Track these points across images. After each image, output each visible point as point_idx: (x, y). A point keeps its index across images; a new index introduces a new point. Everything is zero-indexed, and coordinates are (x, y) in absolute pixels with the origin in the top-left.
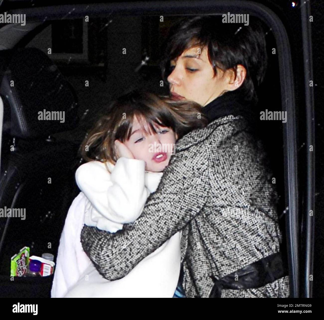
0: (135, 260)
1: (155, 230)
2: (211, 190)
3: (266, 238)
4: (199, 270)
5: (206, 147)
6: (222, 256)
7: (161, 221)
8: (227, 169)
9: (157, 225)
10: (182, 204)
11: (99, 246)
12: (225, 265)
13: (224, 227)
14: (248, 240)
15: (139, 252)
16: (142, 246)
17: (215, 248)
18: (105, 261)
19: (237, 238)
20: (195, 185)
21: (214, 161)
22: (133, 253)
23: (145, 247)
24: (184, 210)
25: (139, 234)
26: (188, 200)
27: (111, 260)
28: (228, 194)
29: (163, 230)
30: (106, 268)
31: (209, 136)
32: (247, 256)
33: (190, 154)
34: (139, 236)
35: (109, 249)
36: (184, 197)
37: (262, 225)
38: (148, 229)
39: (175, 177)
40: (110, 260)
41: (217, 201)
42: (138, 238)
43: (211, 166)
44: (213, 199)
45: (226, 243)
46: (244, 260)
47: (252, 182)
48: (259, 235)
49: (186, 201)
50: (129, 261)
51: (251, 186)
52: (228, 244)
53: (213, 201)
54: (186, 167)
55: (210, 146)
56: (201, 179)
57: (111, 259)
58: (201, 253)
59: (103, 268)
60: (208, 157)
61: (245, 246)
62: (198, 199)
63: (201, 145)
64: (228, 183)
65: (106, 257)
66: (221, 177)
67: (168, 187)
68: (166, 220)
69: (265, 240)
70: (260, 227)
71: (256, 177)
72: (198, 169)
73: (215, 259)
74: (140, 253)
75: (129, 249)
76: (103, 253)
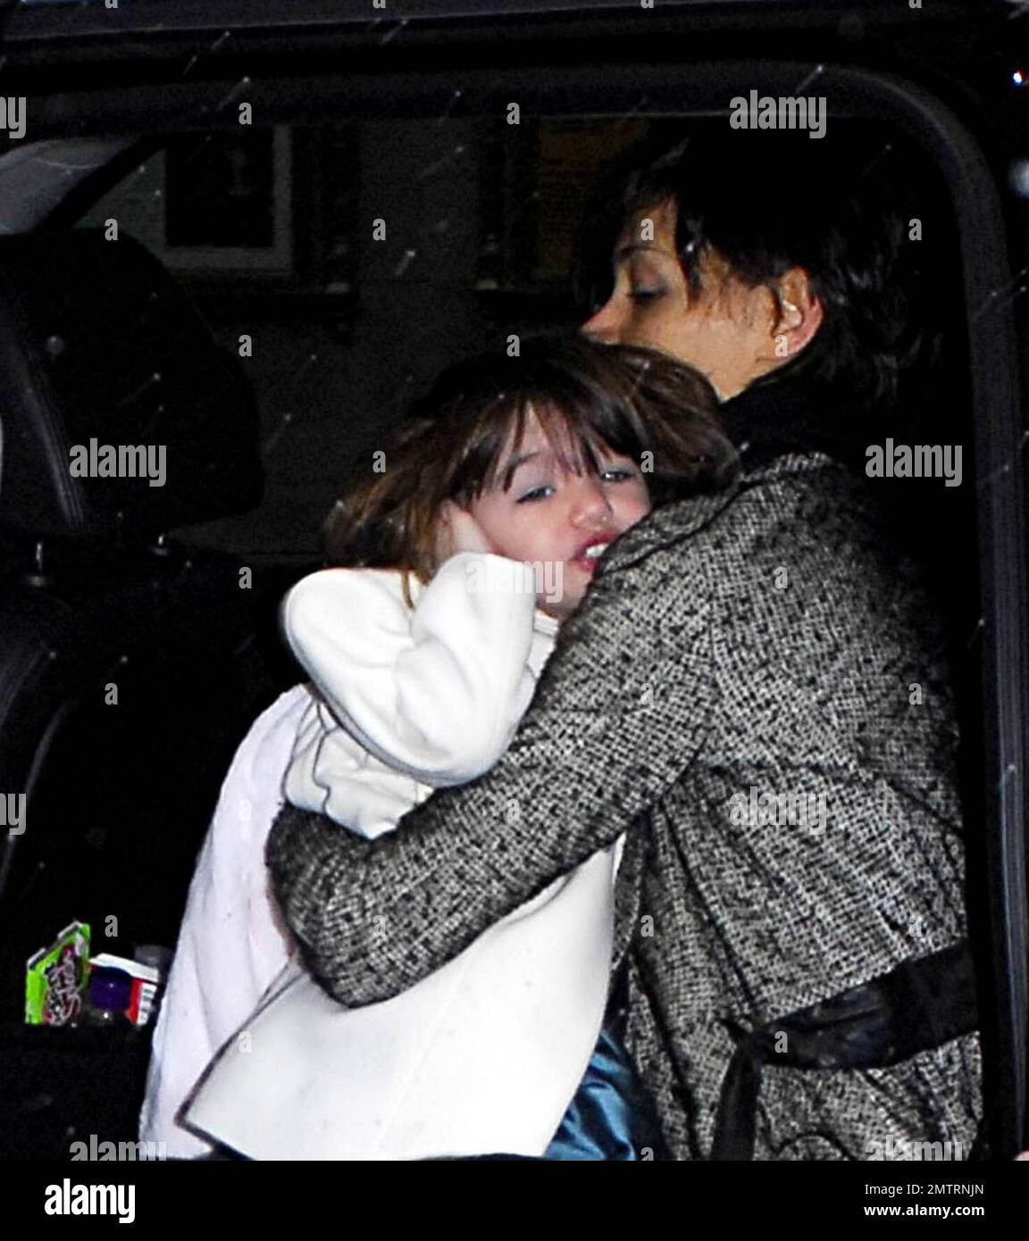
0: (441, 937)
1: (519, 834)
2: (721, 706)
3: (922, 883)
4: (682, 997)
5: (705, 555)
6: (766, 950)
7: (539, 802)
8: (777, 632)
9: (525, 814)
10: (614, 746)
11: (320, 882)
12: (775, 980)
13: (772, 845)
14: (857, 889)
15: (455, 909)
16: (469, 888)
17: (739, 918)
18: (335, 935)
19: (818, 882)
20: (662, 687)
21: (731, 604)
22: (435, 911)
23: (479, 893)
24: (623, 768)
25: (459, 844)
26: (637, 732)
27: (358, 933)
28: (781, 719)
29: (545, 833)
30: (338, 960)
31: (714, 519)
32: (852, 951)
33: (646, 579)
34: (459, 850)
35: (353, 893)
36: (623, 721)
37: (904, 838)
38: (492, 829)
39: (595, 655)
40: (353, 931)
41: (741, 745)
42: (456, 856)
43: (719, 621)
44: (728, 738)
45: (781, 901)
46: (844, 964)
47: (868, 682)
48: (894, 874)
49: (628, 736)
50: (421, 939)
51: (865, 696)
52: (787, 903)
53: (727, 744)
54: (632, 620)
55: (719, 552)
56: (686, 666)
57: (359, 929)
58: (691, 937)
59: (330, 958)
60: (712, 588)
61: (846, 914)
62: (674, 734)
63: (687, 549)
64: (779, 682)
65: (340, 921)
66: (757, 661)
67: (566, 689)
68: (555, 801)
69: (916, 890)
70: (897, 848)
71: (884, 663)
72: (676, 630)
73: (741, 958)
74: (461, 913)
75: (424, 895)
76: (330, 908)
